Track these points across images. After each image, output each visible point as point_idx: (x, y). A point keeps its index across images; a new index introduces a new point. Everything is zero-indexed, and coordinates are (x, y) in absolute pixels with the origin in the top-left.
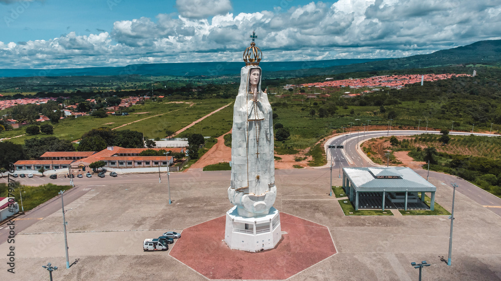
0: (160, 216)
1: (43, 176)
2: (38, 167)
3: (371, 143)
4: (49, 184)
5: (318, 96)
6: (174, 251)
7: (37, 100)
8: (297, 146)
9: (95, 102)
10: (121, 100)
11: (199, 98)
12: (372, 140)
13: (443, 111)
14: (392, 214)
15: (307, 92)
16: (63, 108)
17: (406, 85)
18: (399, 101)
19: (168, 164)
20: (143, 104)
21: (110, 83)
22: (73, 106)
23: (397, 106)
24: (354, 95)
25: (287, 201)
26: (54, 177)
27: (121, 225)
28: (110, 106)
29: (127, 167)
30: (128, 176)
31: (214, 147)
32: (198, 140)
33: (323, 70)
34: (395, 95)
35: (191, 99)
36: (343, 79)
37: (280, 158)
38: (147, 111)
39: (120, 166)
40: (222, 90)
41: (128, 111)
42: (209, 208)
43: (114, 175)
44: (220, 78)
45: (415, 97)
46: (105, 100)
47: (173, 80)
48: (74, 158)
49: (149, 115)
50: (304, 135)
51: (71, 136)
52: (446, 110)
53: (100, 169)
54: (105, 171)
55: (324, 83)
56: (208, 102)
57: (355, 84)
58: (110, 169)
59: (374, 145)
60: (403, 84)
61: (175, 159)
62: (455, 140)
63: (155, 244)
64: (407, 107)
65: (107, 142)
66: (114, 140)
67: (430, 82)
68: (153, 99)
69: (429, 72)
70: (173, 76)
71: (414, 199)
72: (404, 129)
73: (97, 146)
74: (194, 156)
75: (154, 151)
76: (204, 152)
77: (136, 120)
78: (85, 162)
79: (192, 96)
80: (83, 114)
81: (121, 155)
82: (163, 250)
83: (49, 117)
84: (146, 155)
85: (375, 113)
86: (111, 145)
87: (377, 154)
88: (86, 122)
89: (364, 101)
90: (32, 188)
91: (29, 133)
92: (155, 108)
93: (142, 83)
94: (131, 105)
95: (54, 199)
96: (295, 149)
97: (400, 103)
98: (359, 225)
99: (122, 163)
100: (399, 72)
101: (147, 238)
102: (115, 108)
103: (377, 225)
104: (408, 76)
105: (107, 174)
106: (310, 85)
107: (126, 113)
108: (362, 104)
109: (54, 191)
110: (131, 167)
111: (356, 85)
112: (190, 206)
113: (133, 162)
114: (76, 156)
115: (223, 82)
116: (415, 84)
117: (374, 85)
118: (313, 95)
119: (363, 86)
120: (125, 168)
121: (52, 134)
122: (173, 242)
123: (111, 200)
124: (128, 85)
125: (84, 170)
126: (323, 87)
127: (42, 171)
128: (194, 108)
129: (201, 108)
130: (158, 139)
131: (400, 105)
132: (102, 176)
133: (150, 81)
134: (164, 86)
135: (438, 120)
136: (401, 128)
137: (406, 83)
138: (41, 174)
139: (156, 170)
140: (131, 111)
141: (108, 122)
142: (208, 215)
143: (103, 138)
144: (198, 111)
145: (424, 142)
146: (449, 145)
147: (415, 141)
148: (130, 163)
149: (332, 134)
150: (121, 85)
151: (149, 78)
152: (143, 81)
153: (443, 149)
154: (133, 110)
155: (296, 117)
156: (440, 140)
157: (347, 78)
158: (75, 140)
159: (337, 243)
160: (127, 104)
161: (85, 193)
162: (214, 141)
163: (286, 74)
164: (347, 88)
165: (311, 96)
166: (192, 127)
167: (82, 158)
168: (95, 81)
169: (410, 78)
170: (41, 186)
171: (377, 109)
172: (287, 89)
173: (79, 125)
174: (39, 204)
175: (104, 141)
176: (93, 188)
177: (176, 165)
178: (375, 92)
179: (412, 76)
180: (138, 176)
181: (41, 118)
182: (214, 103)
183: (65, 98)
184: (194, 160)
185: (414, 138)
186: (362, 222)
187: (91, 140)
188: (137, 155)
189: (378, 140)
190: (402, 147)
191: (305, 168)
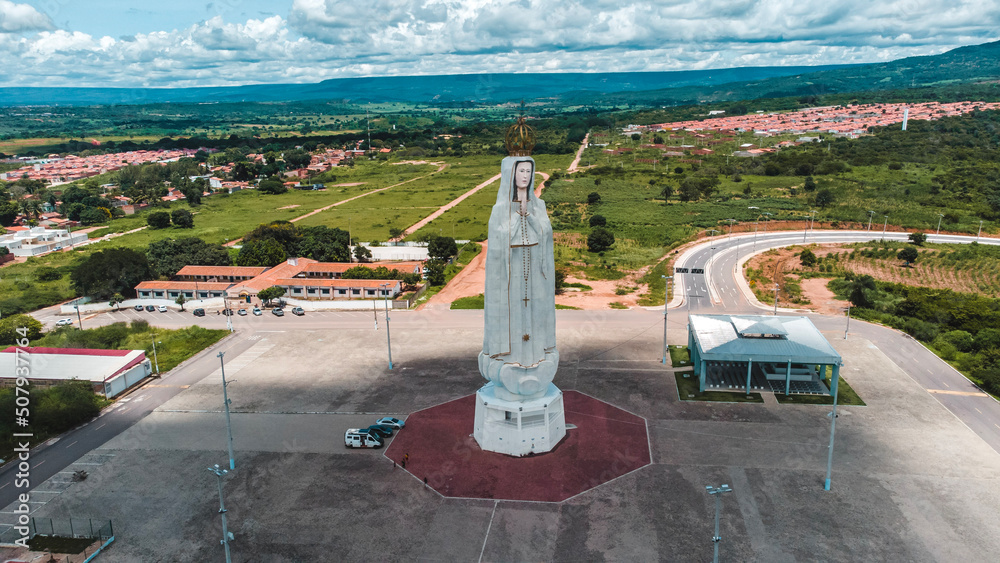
0: (373, 389)
1: (183, 310)
2: (175, 294)
3: (767, 258)
4: (194, 326)
5: (687, 152)
6: (393, 450)
7: (161, 155)
8: (623, 262)
9: (264, 160)
10: (310, 158)
11: (456, 154)
12: (771, 252)
13: (934, 188)
14: (762, 401)
15: (668, 142)
16: (208, 172)
17: (870, 130)
18: (848, 166)
19: (391, 294)
20: (352, 165)
21: (291, 118)
22: (224, 167)
23: (840, 176)
24: (759, 151)
25: (586, 371)
26: (200, 313)
27: (311, 402)
28: (292, 169)
29: (322, 299)
30: (323, 315)
31: (475, 260)
32: (446, 248)
33: (708, 91)
34: (843, 153)
35: (442, 155)
36: (744, 113)
37: (588, 288)
38: (359, 181)
39: (310, 295)
40: (502, 135)
41: (323, 179)
42: (454, 378)
43: (299, 312)
44: (501, 107)
45: (884, 157)
46: (281, 158)
47: (409, 112)
48: (232, 279)
49: (362, 189)
50: (643, 241)
51: (224, 232)
52: (942, 186)
53: (275, 301)
54: (283, 304)
55: (706, 121)
56: (473, 162)
57: (766, 125)
58: (292, 303)
59: (770, 264)
60: (865, 126)
61: (404, 285)
62: (934, 253)
63: (363, 438)
64: (861, 179)
65: (287, 249)
66: (299, 246)
67: (922, 122)
68: (371, 156)
69: (929, 96)
70: (410, 103)
71: (808, 374)
72: (842, 229)
73: (270, 256)
74: (437, 280)
75: (367, 269)
76: (454, 272)
77: (337, 201)
78: (251, 288)
79: (443, 150)
80: (242, 184)
81: (312, 275)
82: (376, 447)
83: (185, 192)
84: (353, 277)
85: (793, 192)
86: (294, 255)
87: (771, 282)
88: (248, 202)
89: (776, 165)
90: (168, 332)
91: (153, 225)
92: (374, 174)
93: (351, 118)
94: (329, 167)
95: (203, 353)
96: (620, 269)
97: (849, 170)
98: (699, 418)
99: (312, 291)
100: (863, 99)
101: (352, 428)
102: (300, 175)
103: (731, 419)
104: (879, 107)
105: (287, 310)
106: (676, 126)
107: (320, 185)
108: (770, 172)
109: (203, 340)
110: (329, 299)
111: (769, 126)
112: (423, 374)
113: (331, 290)
114: (234, 275)
115: (506, 116)
116: (890, 128)
117: (805, 127)
118: (677, 150)
119: (782, 129)
120: (317, 299)
121: (191, 226)
122: (391, 435)
123: (295, 358)
124: (323, 122)
125: (249, 300)
126: (700, 132)
127: (181, 302)
128: (445, 176)
129: (458, 177)
130: (375, 244)
131: (848, 175)
132: (279, 313)
133: (365, 112)
134: (391, 123)
135: (919, 208)
136: (835, 226)
137: (872, 123)
138: (179, 307)
139: (369, 304)
140: (329, 181)
141: (288, 204)
142: (451, 392)
143: (280, 242)
144: (453, 182)
145: (870, 259)
146: (918, 266)
147: (852, 257)
148: (326, 291)
149: (696, 237)
150: (311, 121)
151: (363, 107)
152: (353, 113)
153: (902, 274)
154: (333, 179)
155: (636, 199)
156: (901, 256)
157: (753, 111)
158: (230, 241)
159: (655, 448)
160: (321, 164)
161: (252, 344)
162: (475, 250)
163: (632, 98)
164: (749, 135)
165: (673, 153)
166: (439, 218)
167: (244, 278)
168: (262, 114)
169: (884, 111)
170: (181, 330)
171: (799, 183)
172: (629, 134)
173: (237, 209)
174: (181, 361)
175: (281, 249)
176: (264, 335)
177: (405, 298)
178: (804, 145)
179: (890, 107)
180: (339, 315)
181: (171, 193)
182: (484, 165)
183: (210, 151)
184: (436, 288)
185: (850, 251)
186: (706, 412)
187: (260, 246)
188: (338, 275)
189: (783, 252)
190: (822, 269)
191: (631, 308)
